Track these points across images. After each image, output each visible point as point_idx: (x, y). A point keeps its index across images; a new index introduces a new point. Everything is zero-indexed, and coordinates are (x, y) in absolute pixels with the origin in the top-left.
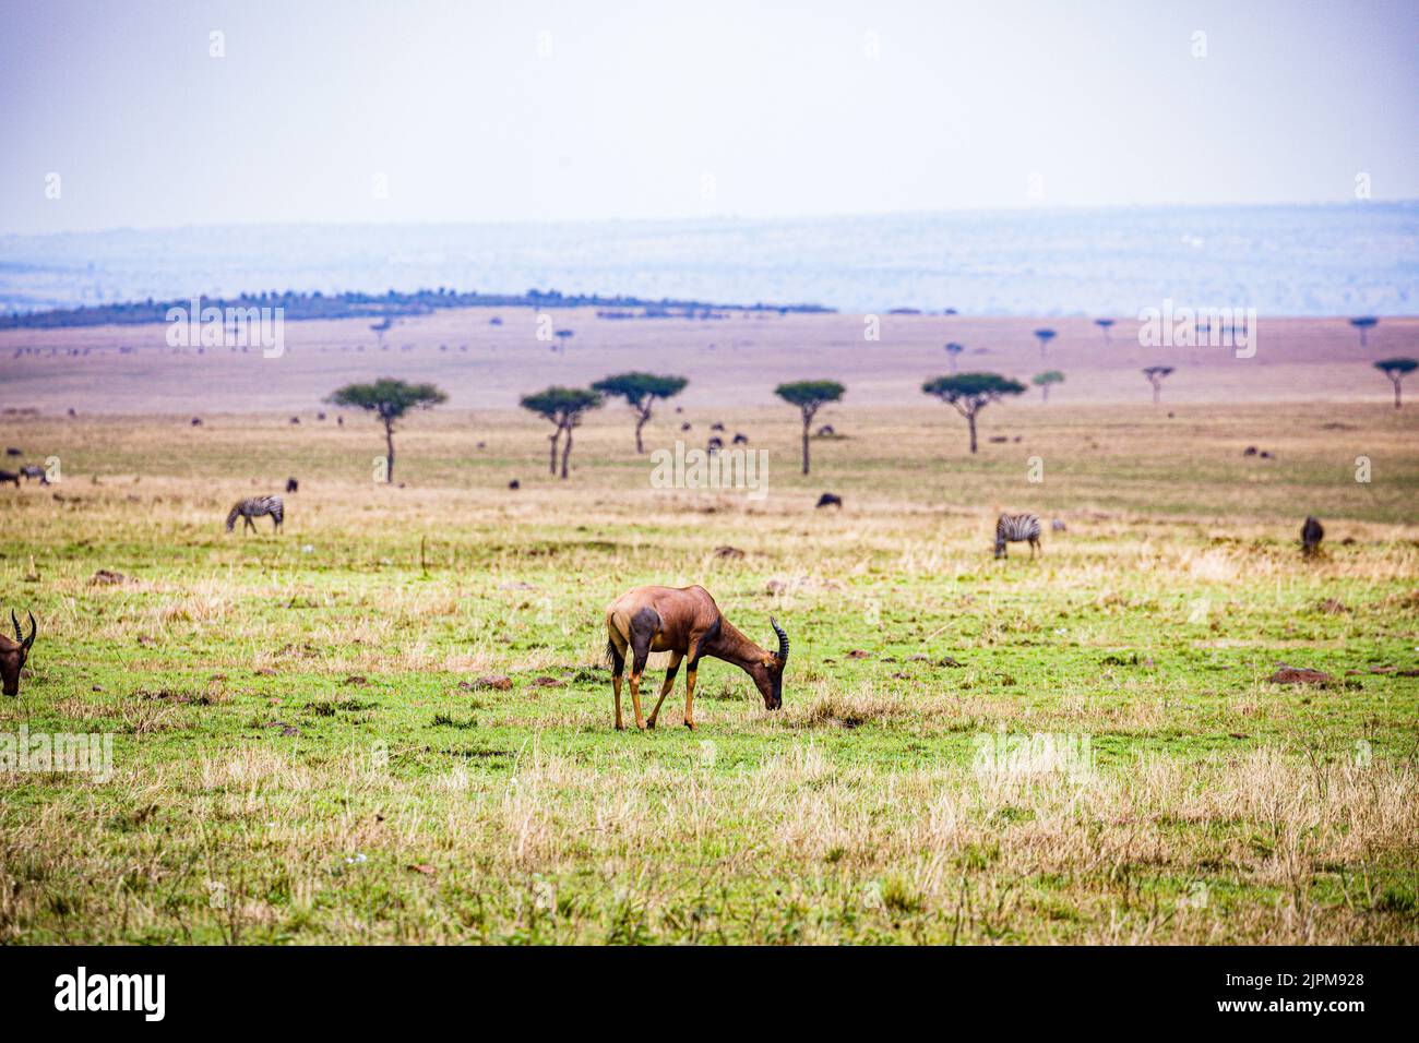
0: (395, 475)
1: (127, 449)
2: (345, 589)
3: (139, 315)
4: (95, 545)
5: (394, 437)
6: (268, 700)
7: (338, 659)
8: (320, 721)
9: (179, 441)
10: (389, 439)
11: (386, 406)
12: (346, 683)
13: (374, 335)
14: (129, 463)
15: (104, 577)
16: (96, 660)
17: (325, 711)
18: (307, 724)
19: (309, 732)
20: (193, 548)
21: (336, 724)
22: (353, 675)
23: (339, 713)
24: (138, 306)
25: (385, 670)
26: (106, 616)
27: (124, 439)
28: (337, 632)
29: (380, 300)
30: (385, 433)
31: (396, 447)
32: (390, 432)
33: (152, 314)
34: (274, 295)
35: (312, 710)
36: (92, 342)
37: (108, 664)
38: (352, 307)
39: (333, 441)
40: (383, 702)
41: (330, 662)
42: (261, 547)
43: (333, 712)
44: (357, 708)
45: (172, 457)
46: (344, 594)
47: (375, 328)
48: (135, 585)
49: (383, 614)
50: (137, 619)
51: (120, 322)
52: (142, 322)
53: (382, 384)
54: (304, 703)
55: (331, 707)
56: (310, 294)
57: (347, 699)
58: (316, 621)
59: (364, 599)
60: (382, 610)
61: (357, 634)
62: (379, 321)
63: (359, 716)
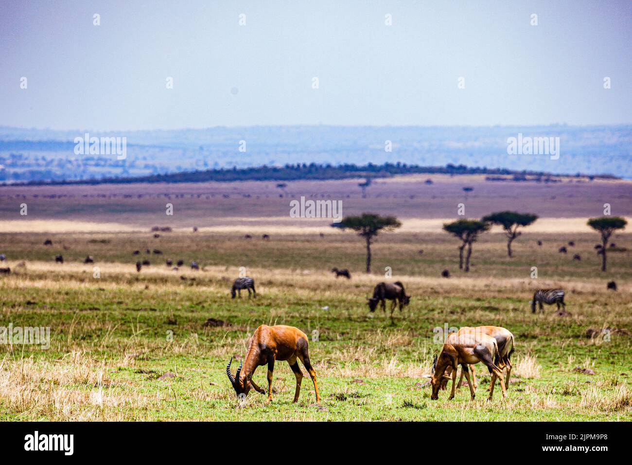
0: (371, 267)
1: (222, 251)
2: (348, 330)
3: (229, 176)
4: (206, 305)
5: (371, 246)
6: (309, 392)
7: (347, 370)
8: (340, 403)
9: (250, 247)
10: (368, 248)
11: (367, 229)
12: (352, 383)
13: (360, 189)
14: (222, 259)
15: (212, 322)
16: (211, 368)
17: (342, 398)
18: (331, 405)
19: (333, 409)
20: (261, 307)
21: (348, 405)
22: (356, 378)
23: (349, 399)
24: (228, 171)
25: (374, 376)
26: (215, 343)
27: (220, 245)
28: (346, 354)
29: (363, 169)
30: (366, 244)
31: (372, 252)
32: (369, 243)
33: (236, 176)
34: (304, 166)
35: (333, 398)
36: (201, 191)
37: (217, 370)
38: (348, 174)
39: (337, 248)
40: (374, 394)
41: (342, 371)
42: (299, 307)
43: (346, 399)
44: (358, 397)
45: (247, 256)
46: (348, 333)
47: (361, 185)
48: (230, 328)
49: (370, 345)
50: (233, 345)
51: (218, 180)
52: (231, 180)
53: (365, 216)
54: (329, 393)
55: (345, 396)
56: (324, 166)
57: (354, 392)
58: (333, 348)
59: (359, 336)
60: (369, 342)
61: (357, 356)
62: (363, 181)
63: (361, 401)
